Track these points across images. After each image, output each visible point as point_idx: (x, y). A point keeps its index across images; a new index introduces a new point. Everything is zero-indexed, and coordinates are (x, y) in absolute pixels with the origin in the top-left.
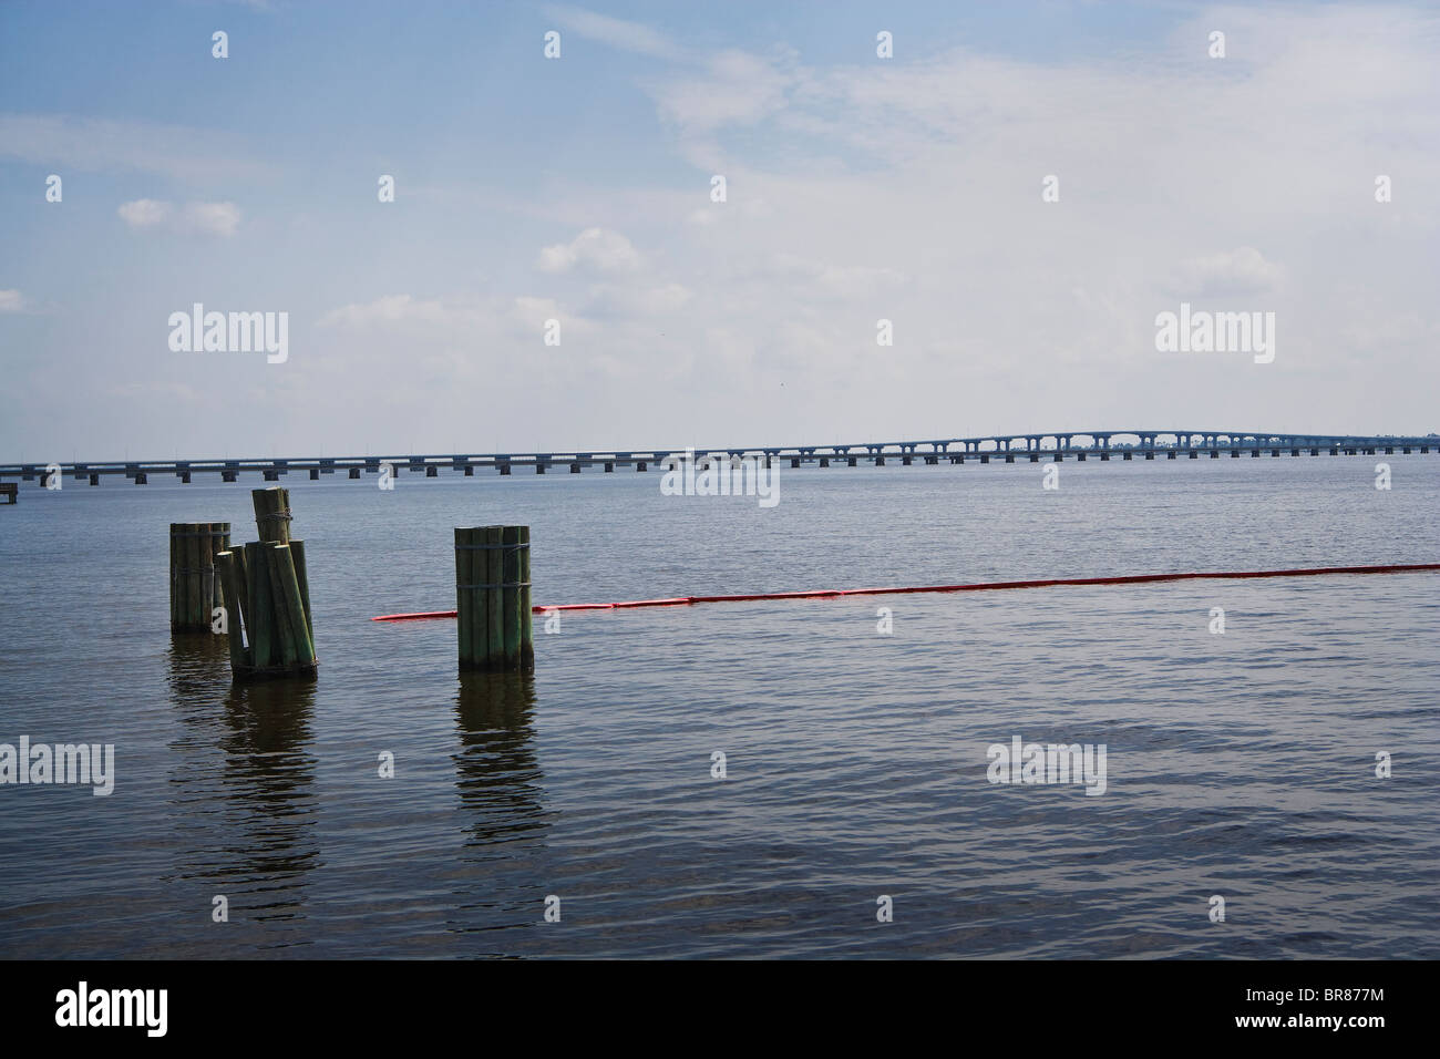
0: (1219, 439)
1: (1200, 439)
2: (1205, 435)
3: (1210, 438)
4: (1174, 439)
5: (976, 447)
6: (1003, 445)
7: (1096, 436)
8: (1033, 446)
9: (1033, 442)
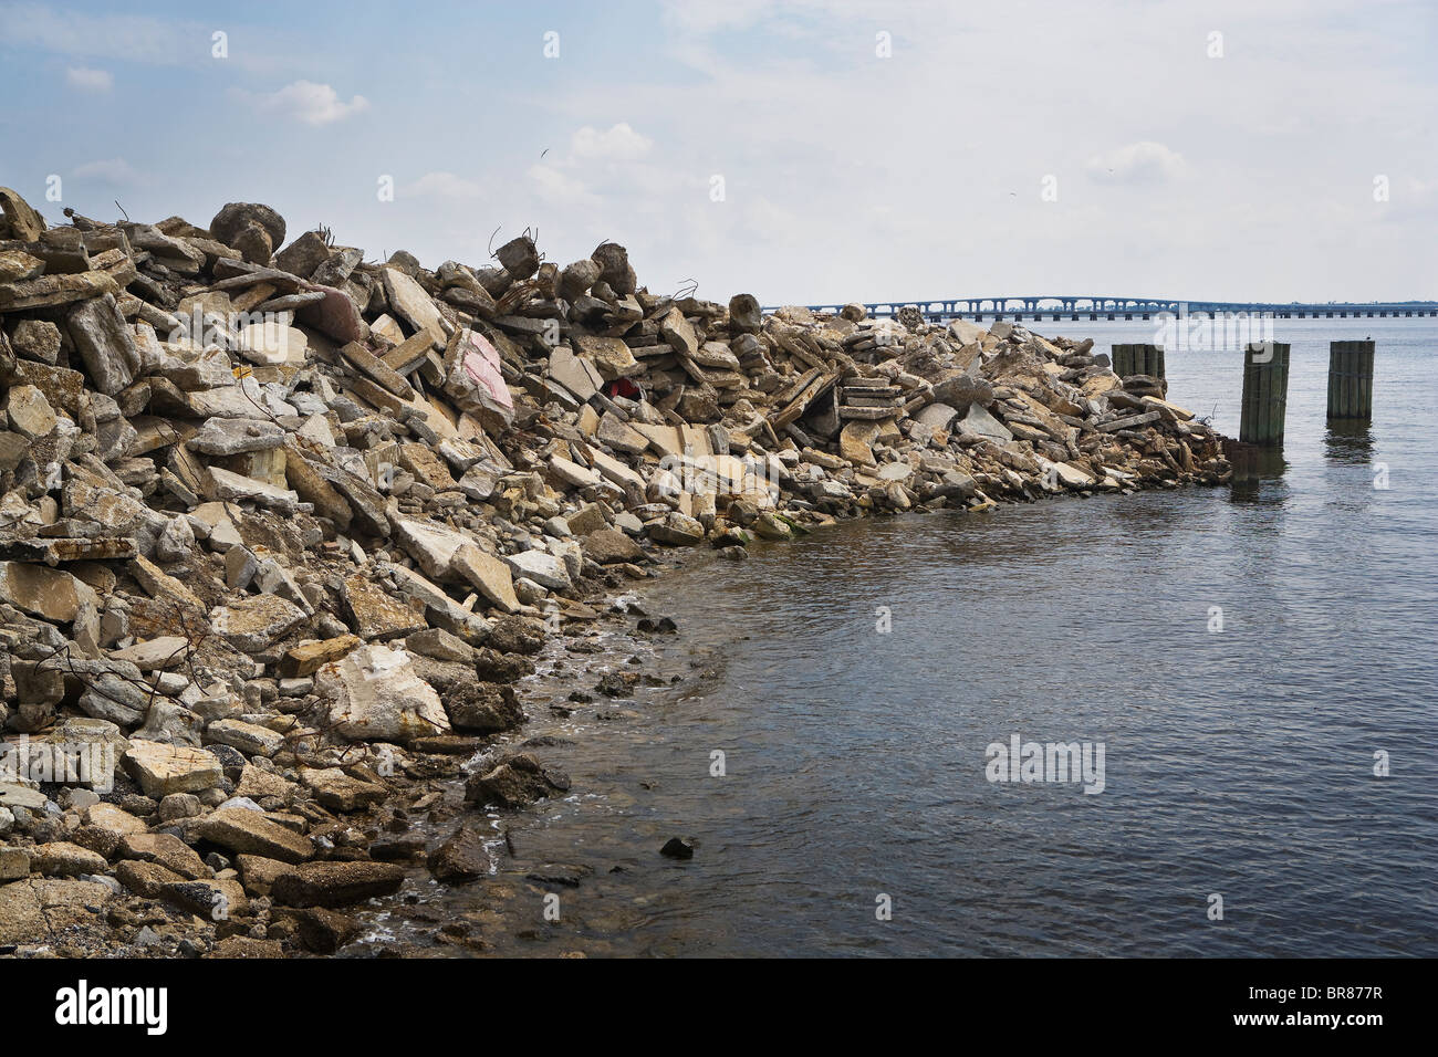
0: (1129, 304)
1: (1112, 303)
2: (1117, 300)
3: (1121, 304)
4: (1091, 304)
5: (927, 309)
6: (949, 307)
7: (1026, 301)
8: (974, 309)
9: (974, 305)
